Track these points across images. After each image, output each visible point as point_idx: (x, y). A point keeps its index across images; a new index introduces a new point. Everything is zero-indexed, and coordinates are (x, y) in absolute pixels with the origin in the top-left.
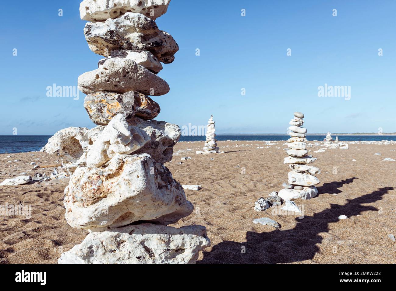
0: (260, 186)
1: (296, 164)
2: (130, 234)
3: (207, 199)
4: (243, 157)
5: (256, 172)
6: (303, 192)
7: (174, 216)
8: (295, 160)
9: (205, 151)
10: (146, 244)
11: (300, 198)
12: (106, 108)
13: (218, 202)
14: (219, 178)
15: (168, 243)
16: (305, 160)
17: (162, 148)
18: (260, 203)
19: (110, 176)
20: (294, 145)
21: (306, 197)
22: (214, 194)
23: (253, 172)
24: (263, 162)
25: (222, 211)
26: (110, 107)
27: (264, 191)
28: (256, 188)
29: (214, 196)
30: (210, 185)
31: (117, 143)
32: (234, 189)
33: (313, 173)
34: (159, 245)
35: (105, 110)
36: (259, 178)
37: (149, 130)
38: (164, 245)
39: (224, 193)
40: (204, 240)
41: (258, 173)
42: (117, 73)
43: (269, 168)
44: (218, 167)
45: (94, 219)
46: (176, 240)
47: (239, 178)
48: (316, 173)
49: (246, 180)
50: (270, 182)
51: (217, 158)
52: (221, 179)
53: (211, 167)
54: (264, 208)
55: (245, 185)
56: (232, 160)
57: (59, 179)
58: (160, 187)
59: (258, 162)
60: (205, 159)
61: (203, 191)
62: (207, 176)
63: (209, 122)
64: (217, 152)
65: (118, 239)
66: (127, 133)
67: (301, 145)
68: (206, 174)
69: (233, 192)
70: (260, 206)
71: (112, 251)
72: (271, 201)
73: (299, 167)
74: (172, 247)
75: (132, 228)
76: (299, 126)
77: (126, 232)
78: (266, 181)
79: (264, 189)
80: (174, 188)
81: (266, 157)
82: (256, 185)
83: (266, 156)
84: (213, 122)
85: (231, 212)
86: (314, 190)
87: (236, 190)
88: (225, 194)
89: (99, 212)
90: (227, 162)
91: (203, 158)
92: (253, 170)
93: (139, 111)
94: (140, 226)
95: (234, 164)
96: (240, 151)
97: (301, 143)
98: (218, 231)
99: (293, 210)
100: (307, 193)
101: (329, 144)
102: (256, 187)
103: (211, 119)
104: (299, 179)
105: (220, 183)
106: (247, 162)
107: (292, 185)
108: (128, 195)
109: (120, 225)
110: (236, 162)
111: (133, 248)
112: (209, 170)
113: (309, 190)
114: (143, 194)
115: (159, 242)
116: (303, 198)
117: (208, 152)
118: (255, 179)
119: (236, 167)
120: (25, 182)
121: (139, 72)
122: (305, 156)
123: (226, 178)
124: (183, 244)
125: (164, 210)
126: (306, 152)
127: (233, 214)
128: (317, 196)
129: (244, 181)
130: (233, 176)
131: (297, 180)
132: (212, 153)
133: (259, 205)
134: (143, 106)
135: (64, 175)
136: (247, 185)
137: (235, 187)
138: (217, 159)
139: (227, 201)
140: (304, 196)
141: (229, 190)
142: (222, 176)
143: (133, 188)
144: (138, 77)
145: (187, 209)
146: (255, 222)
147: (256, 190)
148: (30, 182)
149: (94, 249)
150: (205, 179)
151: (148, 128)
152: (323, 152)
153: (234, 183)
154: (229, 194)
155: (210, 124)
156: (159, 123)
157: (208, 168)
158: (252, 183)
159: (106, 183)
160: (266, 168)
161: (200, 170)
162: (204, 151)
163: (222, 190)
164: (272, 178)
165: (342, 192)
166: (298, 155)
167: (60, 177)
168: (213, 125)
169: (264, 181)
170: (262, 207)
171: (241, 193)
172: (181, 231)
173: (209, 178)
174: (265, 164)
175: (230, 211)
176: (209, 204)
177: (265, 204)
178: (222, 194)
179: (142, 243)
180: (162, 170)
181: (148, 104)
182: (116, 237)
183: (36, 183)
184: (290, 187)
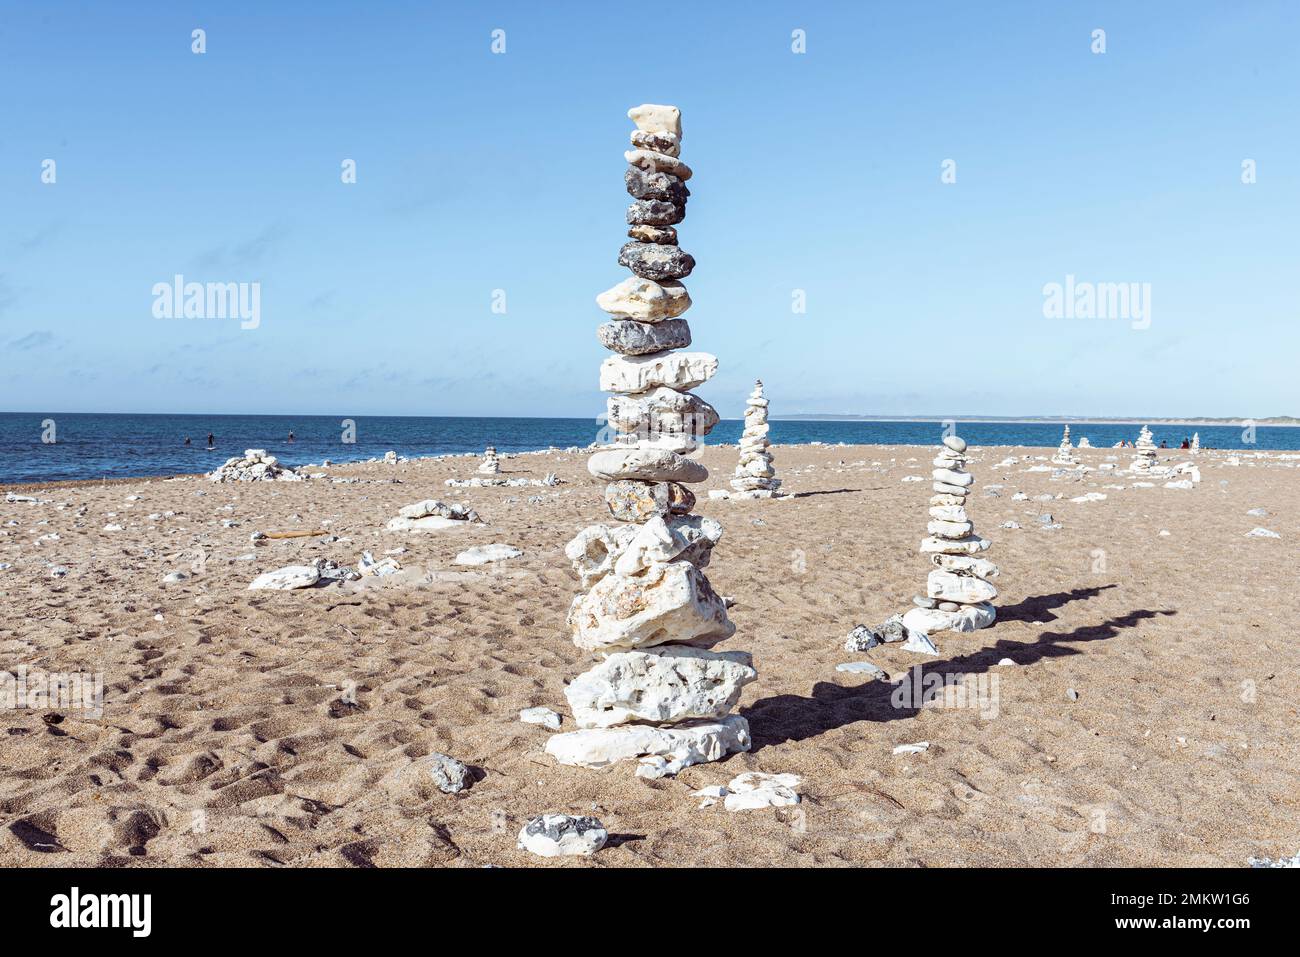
0: (874, 601)
1: (945, 553)
2: (661, 655)
3: (747, 628)
4: (850, 514)
5: (873, 566)
6: (956, 616)
7: (709, 638)
8: (944, 546)
9: (736, 491)
10: (678, 669)
11: (949, 628)
12: (636, 506)
13: (772, 634)
14: (776, 580)
15: (705, 669)
16: (965, 545)
17: (699, 551)
18: (857, 635)
19: (649, 587)
20: (942, 513)
21: (962, 626)
22: (762, 616)
23: (865, 564)
24: (903, 534)
25: (780, 650)
26: (641, 503)
27: (881, 614)
28: (862, 606)
29: (763, 621)
30: (754, 597)
31: (657, 549)
32: (809, 607)
33: (982, 574)
34: (694, 672)
35: (635, 507)
36: (878, 581)
37: (685, 530)
38: (700, 672)
39: (786, 615)
40: (749, 669)
41: (878, 567)
42: (651, 466)
43: (911, 554)
44: (776, 547)
45: (626, 635)
46: (715, 668)
47: (827, 580)
48: (988, 574)
49: (844, 584)
50: (900, 592)
51: (773, 516)
52: (781, 583)
53: (755, 547)
54: (863, 646)
55: (838, 597)
56: (815, 526)
57: (381, 575)
58: (700, 600)
59: (889, 532)
60: (739, 519)
61: (737, 610)
62: (747, 574)
63: (750, 402)
64: (775, 496)
65: (647, 662)
66: (669, 540)
67: (956, 513)
68: (743, 567)
69: (807, 615)
70: (857, 642)
71: (640, 675)
72: (883, 633)
73: (951, 562)
74: (710, 675)
75: (663, 649)
76: (955, 469)
77: (656, 653)
78: (893, 590)
79: (881, 609)
80: (713, 602)
81: (919, 516)
82: (866, 599)
83: (920, 513)
84: (763, 402)
85: (796, 652)
86: (985, 613)
87: (816, 609)
88: (788, 618)
89: (634, 627)
90: (800, 531)
91: (733, 515)
92: (867, 558)
93: (674, 508)
94: (671, 647)
95: (819, 538)
96: (845, 490)
97: (958, 507)
98: (769, 682)
99: (924, 651)
100: (964, 617)
101: (1145, 466)
102: (864, 603)
103: (757, 392)
104: (949, 588)
105: (777, 593)
106: (859, 533)
107: (934, 601)
108: (670, 608)
109: (649, 644)
110: (827, 531)
111: (664, 672)
112: (749, 556)
113: (972, 613)
114: (686, 606)
115: (695, 667)
116: (955, 629)
117: (748, 496)
118: (865, 585)
119: (822, 549)
120: (309, 583)
121: (677, 463)
122: (968, 537)
123: (795, 579)
124: (723, 674)
125: (703, 628)
126: (967, 527)
127: (801, 656)
128: (992, 625)
129: (838, 588)
130: (812, 575)
131: (945, 589)
132: (757, 497)
133: (855, 640)
134: (678, 501)
135: (391, 566)
136: (845, 598)
137: (814, 602)
138: (773, 520)
139: (791, 633)
140: (958, 624)
141: (799, 611)
142: (785, 574)
143: (676, 601)
144: (674, 468)
145: (727, 629)
146: (840, 669)
147: (862, 611)
148: (321, 582)
149: (622, 670)
150: (740, 582)
151: (683, 527)
152: (1098, 500)
153: (809, 591)
154: (796, 619)
155: (751, 409)
156: (695, 518)
157: (747, 552)
158: (855, 595)
159: (644, 595)
160: (904, 553)
161: (728, 556)
162: (731, 490)
163: (781, 608)
164: (910, 581)
165: (1056, 618)
166: (949, 535)
167: (383, 570)
168: (763, 411)
169: (888, 588)
170: (860, 643)
171: (825, 616)
172: (721, 657)
173: (752, 580)
174: (906, 542)
175: (794, 651)
176: (753, 638)
177: (867, 638)
178: (783, 619)
179: (674, 668)
180: (701, 580)
181: (683, 497)
182: (645, 658)
183: (334, 585)
184: (929, 605)
